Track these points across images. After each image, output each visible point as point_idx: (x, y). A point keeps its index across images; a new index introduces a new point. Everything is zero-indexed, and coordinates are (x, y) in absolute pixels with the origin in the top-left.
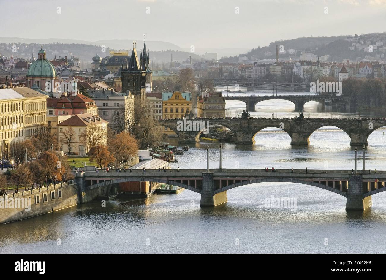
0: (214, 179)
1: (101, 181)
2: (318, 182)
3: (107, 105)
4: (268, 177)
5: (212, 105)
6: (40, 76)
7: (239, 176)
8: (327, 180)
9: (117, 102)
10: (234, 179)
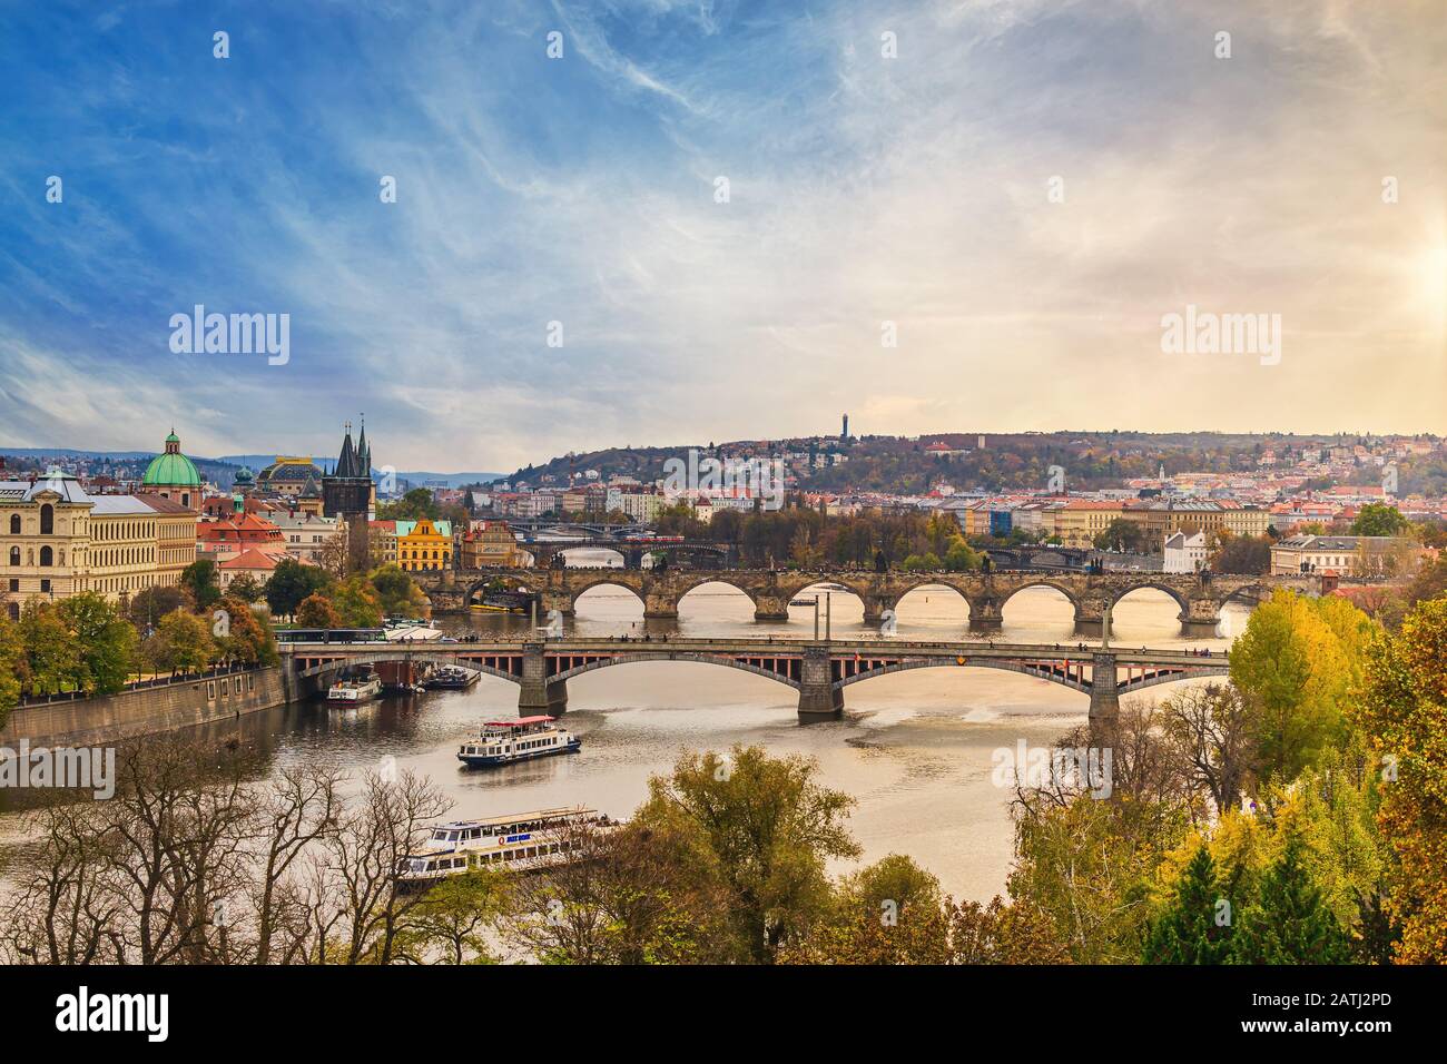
0: (546, 655)
1: (326, 661)
2: (744, 660)
3: (298, 540)
4: (648, 651)
5: (490, 545)
6: (170, 485)
7: (595, 650)
8: (762, 658)
9: (318, 534)
10: (585, 655)
